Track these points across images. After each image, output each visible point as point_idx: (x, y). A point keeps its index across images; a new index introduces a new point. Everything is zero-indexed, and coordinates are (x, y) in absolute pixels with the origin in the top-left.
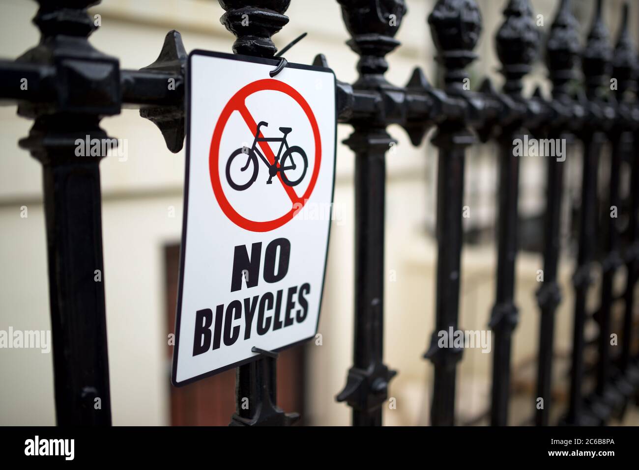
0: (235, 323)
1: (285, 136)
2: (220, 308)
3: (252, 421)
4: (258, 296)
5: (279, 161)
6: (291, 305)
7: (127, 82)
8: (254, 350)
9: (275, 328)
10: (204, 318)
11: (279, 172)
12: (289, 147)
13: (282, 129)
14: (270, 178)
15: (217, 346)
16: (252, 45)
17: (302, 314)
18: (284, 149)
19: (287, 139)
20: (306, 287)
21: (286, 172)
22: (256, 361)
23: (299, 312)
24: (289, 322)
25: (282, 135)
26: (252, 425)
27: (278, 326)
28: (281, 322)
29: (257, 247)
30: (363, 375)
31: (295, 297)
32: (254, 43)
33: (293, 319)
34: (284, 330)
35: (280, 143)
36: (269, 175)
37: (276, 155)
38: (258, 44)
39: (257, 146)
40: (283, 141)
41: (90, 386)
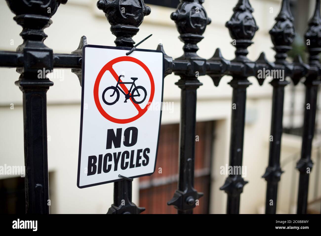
0: (108, 163)
1: (134, 82)
2: (101, 156)
3: (118, 208)
4: (121, 152)
5: (131, 93)
6: (139, 158)
7: (56, 59)
8: (119, 176)
9: (131, 167)
10: (93, 160)
11: (131, 97)
12: (136, 86)
13: (132, 78)
14: (126, 100)
15: (99, 172)
16: (121, 41)
17: (145, 162)
18: (134, 87)
19: (135, 83)
20: (148, 150)
21: (134, 97)
22: (121, 181)
23: (144, 161)
24: (138, 165)
25: (132, 81)
26: (118, 209)
27: (132, 166)
28: (134, 165)
29: (119, 130)
30: (182, 194)
31: (141, 154)
32: (122, 40)
33: (140, 164)
34: (135, 169)
35: (131, 84)
36: (125, 99)
37: (129, 90)
38: (124, 41)
39: (119, 86)
40: (133, 83)
41: (39, 183)
